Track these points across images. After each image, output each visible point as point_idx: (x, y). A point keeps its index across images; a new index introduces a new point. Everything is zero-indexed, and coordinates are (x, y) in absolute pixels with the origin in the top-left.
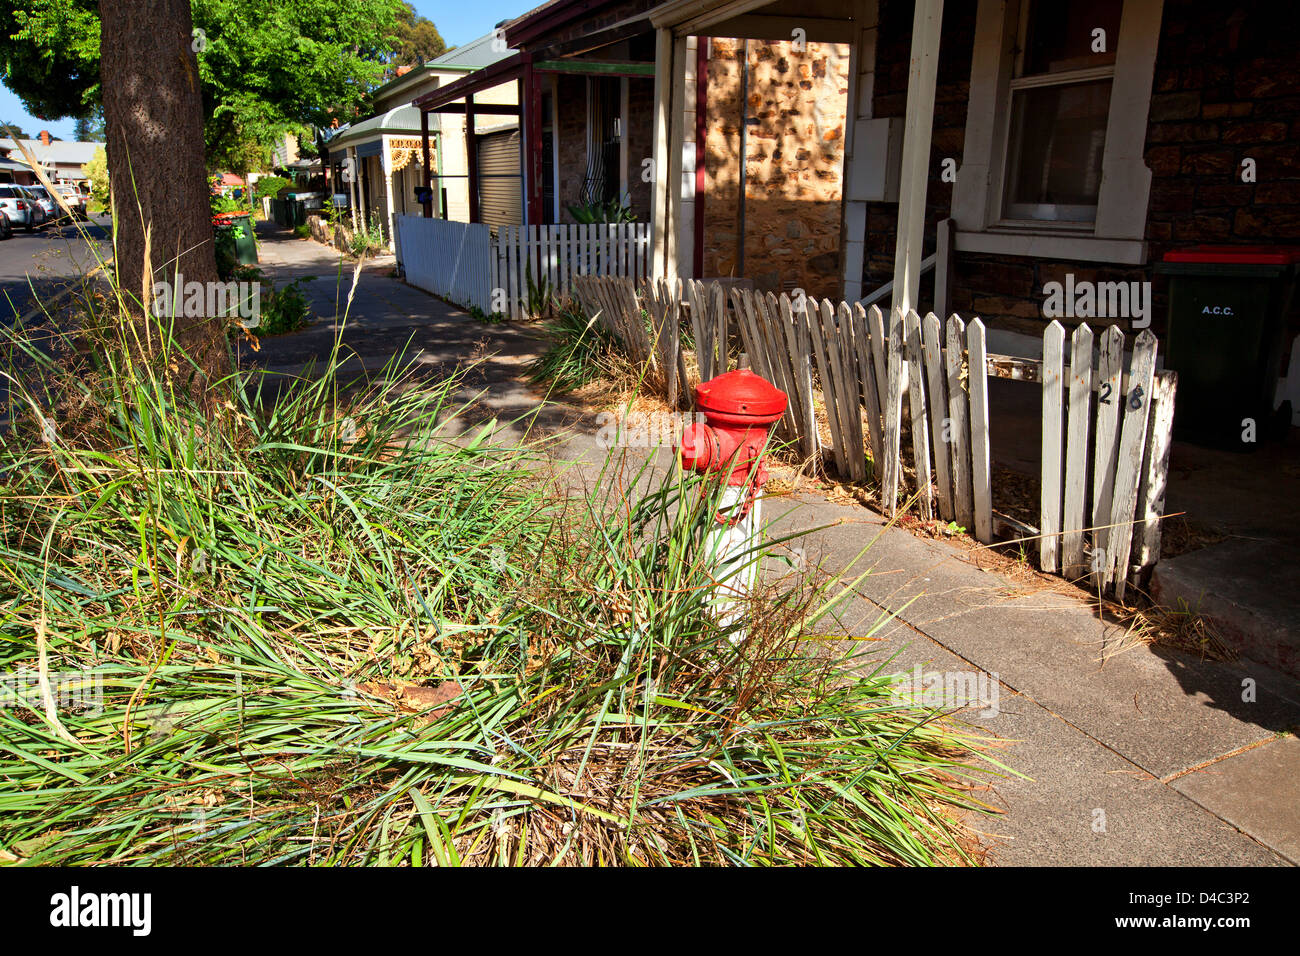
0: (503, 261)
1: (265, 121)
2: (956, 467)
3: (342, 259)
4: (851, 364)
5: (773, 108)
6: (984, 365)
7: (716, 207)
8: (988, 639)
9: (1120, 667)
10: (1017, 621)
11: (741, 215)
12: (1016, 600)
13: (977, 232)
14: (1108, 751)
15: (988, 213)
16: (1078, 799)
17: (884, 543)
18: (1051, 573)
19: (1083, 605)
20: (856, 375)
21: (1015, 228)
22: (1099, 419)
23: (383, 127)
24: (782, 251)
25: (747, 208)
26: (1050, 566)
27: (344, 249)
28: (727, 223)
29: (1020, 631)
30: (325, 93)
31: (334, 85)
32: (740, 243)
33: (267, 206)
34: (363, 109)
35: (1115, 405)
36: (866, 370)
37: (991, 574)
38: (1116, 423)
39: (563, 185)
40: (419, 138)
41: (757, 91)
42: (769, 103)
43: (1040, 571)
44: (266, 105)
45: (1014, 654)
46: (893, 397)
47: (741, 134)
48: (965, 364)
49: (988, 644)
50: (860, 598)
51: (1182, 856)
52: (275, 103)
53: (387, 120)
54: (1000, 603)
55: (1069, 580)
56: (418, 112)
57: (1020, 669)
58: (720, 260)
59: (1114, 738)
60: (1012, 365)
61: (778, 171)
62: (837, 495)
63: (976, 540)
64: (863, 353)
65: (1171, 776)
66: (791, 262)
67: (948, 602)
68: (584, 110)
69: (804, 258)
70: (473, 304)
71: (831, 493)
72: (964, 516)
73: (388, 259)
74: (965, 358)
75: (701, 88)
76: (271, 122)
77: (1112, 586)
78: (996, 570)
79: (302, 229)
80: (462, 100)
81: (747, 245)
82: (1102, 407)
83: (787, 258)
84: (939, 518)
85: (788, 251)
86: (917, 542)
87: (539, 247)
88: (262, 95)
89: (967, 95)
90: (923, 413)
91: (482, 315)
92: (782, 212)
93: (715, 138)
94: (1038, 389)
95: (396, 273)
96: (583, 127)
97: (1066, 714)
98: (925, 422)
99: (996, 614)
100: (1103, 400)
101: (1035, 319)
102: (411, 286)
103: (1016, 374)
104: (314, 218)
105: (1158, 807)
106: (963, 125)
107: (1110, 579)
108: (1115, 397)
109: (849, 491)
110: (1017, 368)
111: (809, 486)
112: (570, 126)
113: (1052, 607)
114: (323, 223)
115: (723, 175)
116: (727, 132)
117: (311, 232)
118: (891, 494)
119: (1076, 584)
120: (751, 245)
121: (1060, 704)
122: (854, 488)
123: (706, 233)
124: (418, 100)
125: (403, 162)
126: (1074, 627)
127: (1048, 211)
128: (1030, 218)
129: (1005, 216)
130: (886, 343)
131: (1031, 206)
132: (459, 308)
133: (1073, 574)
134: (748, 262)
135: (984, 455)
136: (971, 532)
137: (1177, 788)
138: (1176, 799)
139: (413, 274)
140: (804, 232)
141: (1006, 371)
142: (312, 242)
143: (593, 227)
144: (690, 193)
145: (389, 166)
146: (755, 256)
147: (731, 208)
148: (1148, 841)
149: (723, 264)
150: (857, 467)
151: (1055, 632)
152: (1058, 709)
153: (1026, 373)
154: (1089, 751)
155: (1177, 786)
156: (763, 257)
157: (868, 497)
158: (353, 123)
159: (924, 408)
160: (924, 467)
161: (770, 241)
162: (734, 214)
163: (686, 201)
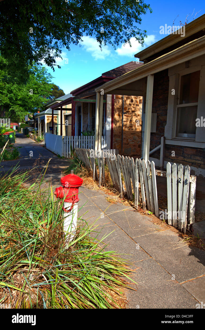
0: (65, 144)
1: (20, 111)
2: (150, 197)
3: (35, 143)
4: (128, 171)
5: (130, 110)
6: (155, 172)
7: (116, 132)
8: (149, 242)
9: (180, 251)
10: (158, 237)
11: (122, 134)
12: (160, 232)
13: (170, 140)
14: (169, 274)
15: (172, 136)
16: (156, 288)
17: (133, 216)
18: (170, 225)
19: (176, 234)
20: (129, 174)
21: (179, 139)
22: (179, 187)
23: (45, 113)
24: (132, 143)
25: (124, 133)
26: (170, 223)
27: (35, 140)
28: (119, 136)
29: (158, 240)
30: (34, 105)
31: (37, 103)
32: (122, 141)
33: (22, 130)
34: (43, 109)
35: (182, 183)
36: (131, 173)
37: (156, 225)
38: (182, 188)
39: (83, 127)
40: (51, 115)
41: (126, 106)
42: (129, 109)
43: (168, 224)
44: (21, 108)
45: (154, 247)
46: (137, 179)
47: (122, 116)
48: (151, 172)
49: (149, 243)
50: (121, 230)
51: (178, 306)
52: (23, 107)
53: (46, 112)
54: (155, 232)
55: (174, 227)
56: (51, 110)
57: (154, 251)
58: (117, 145)
59: (171, 271)
60: (161, 173)
61: (131, 124)
62: (125, 203)
63: (155, 216)
64: (130, 169)
65: (183, 282)
66: (134, 145)
67: (142, 232)
68: (88, 110)
69: (137, 145)
70: (58, 154)
71: (124, 202)
72: (153, 210)
73: (43, 143)
74: (151, 170)
75: (113, 105)
76: (22, 112)
77: (183, 229)
78: (158, 224)
79: (28, 135)
80: (60, 108)
81: (124, 141)
82: (179, 183)
83: (133, 145)
84: (148, 210)
85: (134, 143)
86: (141, 216)
87: (74, 141)
88: (20, 106)
89: (167, 108)
90: (143, 184)
91: (60, 157)
92: (132, 134)
93: (116, 117)
94: (166, 179)
95: (44, 146)
96: (88, 114)
97: (162, 264)
98: (144, 186)
99: (153, 235)
100: (179, 182)
101: (183, 161)
102: (47, 149)
103: (162, 175)
104: (30, 133)
105: (176, 291)
106: (167, 115)
107: (183, 227)
108: (182, 181)
109: (128, 202)
110: (162, 173)
111: (120, 201)
112: (85, 113)
113: (168, 234)
114: (32, 134)
115: (118, 124)
116: (119, 115)
117: (29, 136)
118: (136, 203)
119: (176, 228)
120: (125, 141)
121: (161, 261)
122: (130, 202)
123: (114, 138)
124: (51, 107)
125: (49, 121)
126: (172, 240)
127: (186, 135)
128: (182, 137)
129: (176, 136)
130: (135, 166)
131: (182, 134)
132: (56, 155)
133: (175, 226)
134: (123, 146)
135: (156, 194)
136: (154, 214)
137: (183, 286)
138: (182, 289)
139: (48, 147)
140: (137, 138)
141: (159, 174)
142: (30, 139)
143: (87, 137)
144: (110, 129)
145: (46, 122)
146: (125, 144)
147: (120, 133)
148: (170, 301)
149: (117, 146)
150: (131, 196)
151: (167, 240)
152: (160, 262)
153: (163, 175)
154: (164, 274)
155: (183, 285)
156: (128, 144)
157: (133, 204)
158: (40, 112)
159: (143, 182)
160: (144, 197)
161: (129, 140)
162: (120, 134)
163: (108, 131)
